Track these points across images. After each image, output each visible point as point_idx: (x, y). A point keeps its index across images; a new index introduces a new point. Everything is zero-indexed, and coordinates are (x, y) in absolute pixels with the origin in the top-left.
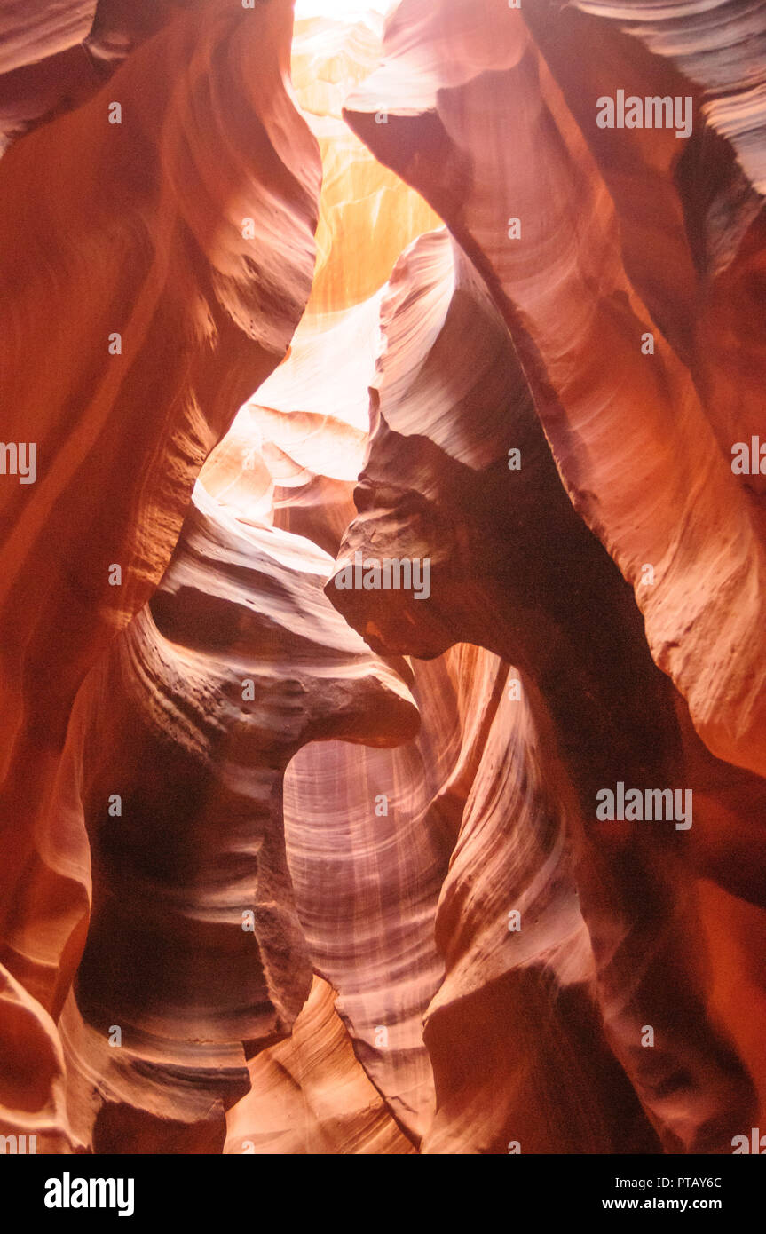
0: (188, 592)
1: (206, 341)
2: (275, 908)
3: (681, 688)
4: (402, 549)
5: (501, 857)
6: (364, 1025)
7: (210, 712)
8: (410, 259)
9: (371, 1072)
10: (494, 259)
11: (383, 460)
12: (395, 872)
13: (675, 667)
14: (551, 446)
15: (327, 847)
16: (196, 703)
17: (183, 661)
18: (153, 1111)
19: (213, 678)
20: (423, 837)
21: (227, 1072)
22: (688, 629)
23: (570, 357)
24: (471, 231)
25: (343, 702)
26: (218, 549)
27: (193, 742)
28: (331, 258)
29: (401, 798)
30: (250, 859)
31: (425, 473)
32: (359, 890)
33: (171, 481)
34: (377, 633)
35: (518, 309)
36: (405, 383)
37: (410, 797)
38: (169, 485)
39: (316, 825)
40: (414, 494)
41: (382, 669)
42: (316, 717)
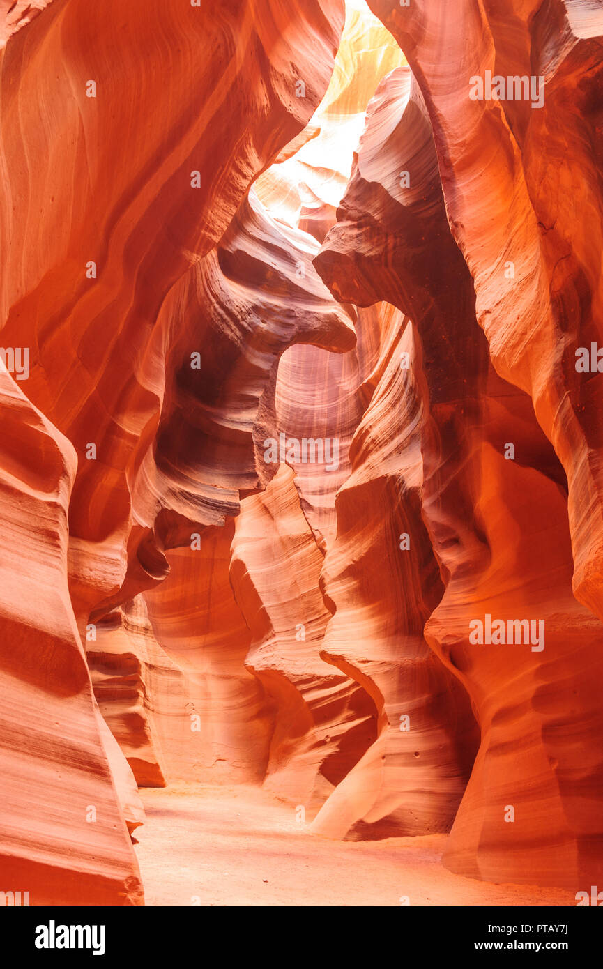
0: (240, 253)
1: (262, 109)
2: (265, 426)
3: (488, 336)
4: (357, 245)
5: (389, 418)
6: (307, 493)
7: (244, 320)
8: (388, 81)
9: (307, 516)
10: (429, 80)
11: (354, 194)
12: (335, 419)
13: (486, 325)
14: (444, 194)
15: (302, 401)
16: (237, 314)
17: (233, 290)
18: (188, 516)
19: (248, 302)
20: (352, 403)
21: (229, 503)
22: (497, 304)
23: (463, 144)
24: (419, 62)
25: (317, 325)
26: (261, 233)
27: (233, 334)
28: (352, 83)
29: (344, 382)
30: (255, 399)
31: (377, 204)
32: (315, 425)
33: (233, 187)
34: (338, 290)
35: (439, 112)
36: (374, 152)
37: (349, 382)
38: (231, 188)
39: (299, 390)
40: (367, 215)
41: (339, 310)
42: (301, 331)
